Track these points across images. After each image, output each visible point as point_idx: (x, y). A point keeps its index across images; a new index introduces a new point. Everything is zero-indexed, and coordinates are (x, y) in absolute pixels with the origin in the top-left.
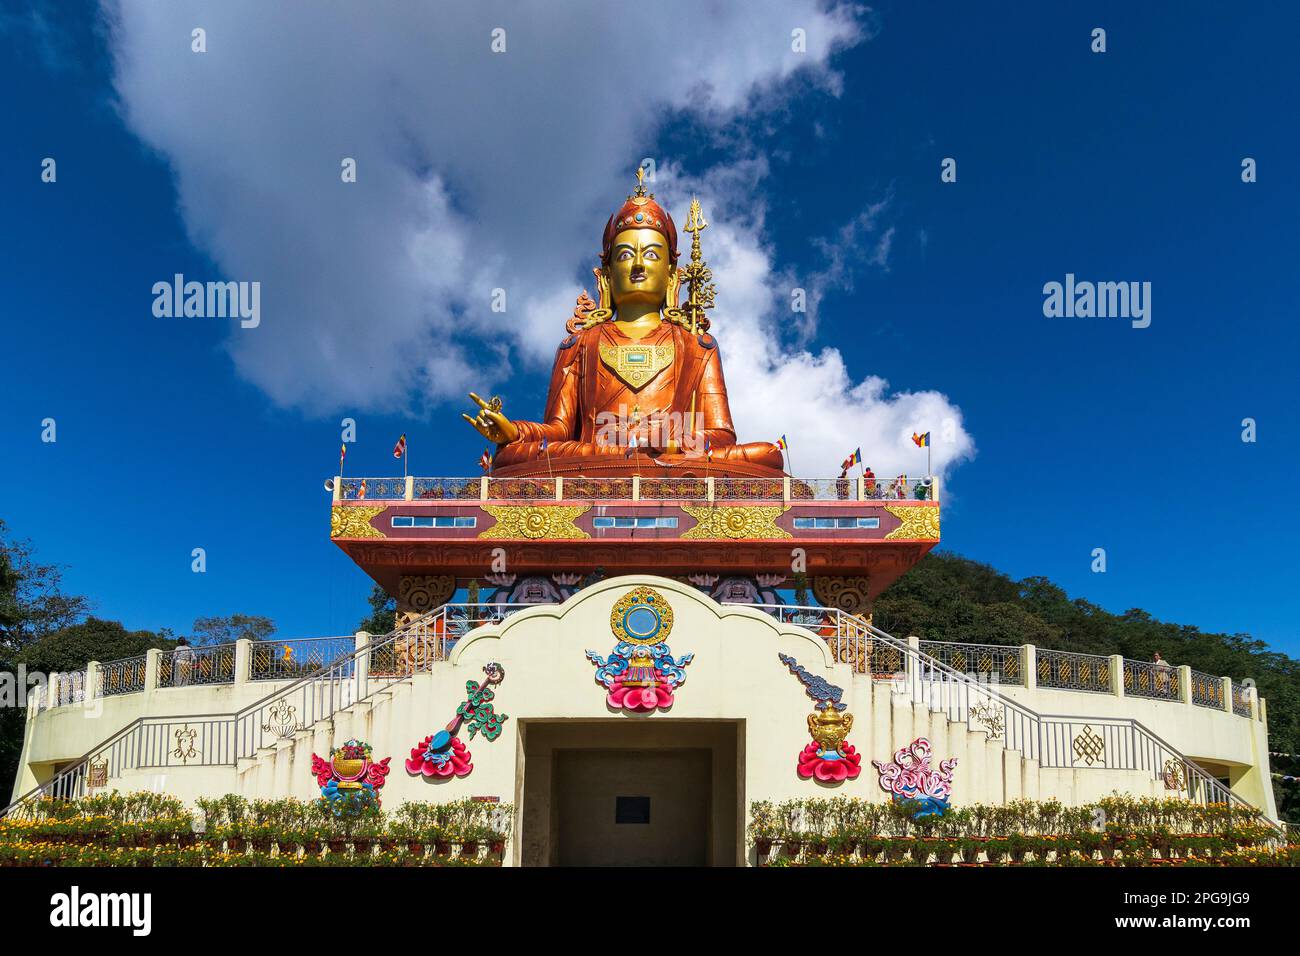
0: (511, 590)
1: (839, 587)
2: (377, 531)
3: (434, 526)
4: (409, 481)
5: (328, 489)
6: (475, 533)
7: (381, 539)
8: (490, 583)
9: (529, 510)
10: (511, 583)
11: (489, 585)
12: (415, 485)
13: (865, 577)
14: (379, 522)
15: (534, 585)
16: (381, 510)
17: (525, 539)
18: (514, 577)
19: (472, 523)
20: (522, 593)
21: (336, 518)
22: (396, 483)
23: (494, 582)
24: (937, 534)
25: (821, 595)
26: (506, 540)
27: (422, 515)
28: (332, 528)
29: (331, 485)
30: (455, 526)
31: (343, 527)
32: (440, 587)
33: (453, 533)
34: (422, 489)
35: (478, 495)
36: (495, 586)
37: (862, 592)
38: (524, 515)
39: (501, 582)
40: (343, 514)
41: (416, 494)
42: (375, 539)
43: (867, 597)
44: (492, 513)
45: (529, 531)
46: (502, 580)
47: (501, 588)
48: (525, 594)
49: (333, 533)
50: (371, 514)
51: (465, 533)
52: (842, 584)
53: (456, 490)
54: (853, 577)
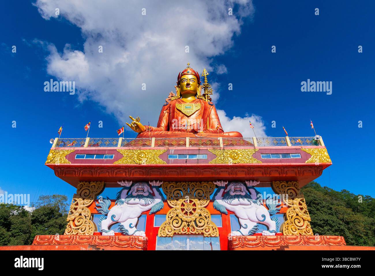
0: (129, 189)
1: (285, 186)
2: (67, 161)
3: (94, 159)
4: (88, 139)
5: (51, 143)
6: (113, 162)
7: (68, 164)
8: (120, 185)
9: (139, 151)
10: (130, 185)
11: (120, 186)
12: (90, 141)
13: (296, 181)
14: (70, 157)
15: (140, 186)
16: (72, 151)
17: (135, 165)
18: (131, 183)
19: (112, 157)
20: (134, 190)
21: (51, 155)
22: (82, 140)
23: (122, 185)
24: (330, 160)
25: (277, 190)
26: (126, 165)
27: (90, 154)
28: (47, 159)
29: (53, 141)
30: (104, 159)
31: (52, 159)
32: (97, 187)
33: (102, 161)
34: (93, 143)
35: (116, 145)
36: (123, 186)
37: (297, 188)
38: (136, 153)
39: (125, 185)
40: (54, 153)
41: (89, 145)
42: (65, 164)
43: (300, 191)
44: (121, 153)
45: (138, 161)
46: (126, 184)
47: (125, 188)
48: (136, 191)
49: (47, 162)
50: (66, 153)
51: (107, 162)
52: (286, 185)
53: (107, 143)
54: (291, 182)
